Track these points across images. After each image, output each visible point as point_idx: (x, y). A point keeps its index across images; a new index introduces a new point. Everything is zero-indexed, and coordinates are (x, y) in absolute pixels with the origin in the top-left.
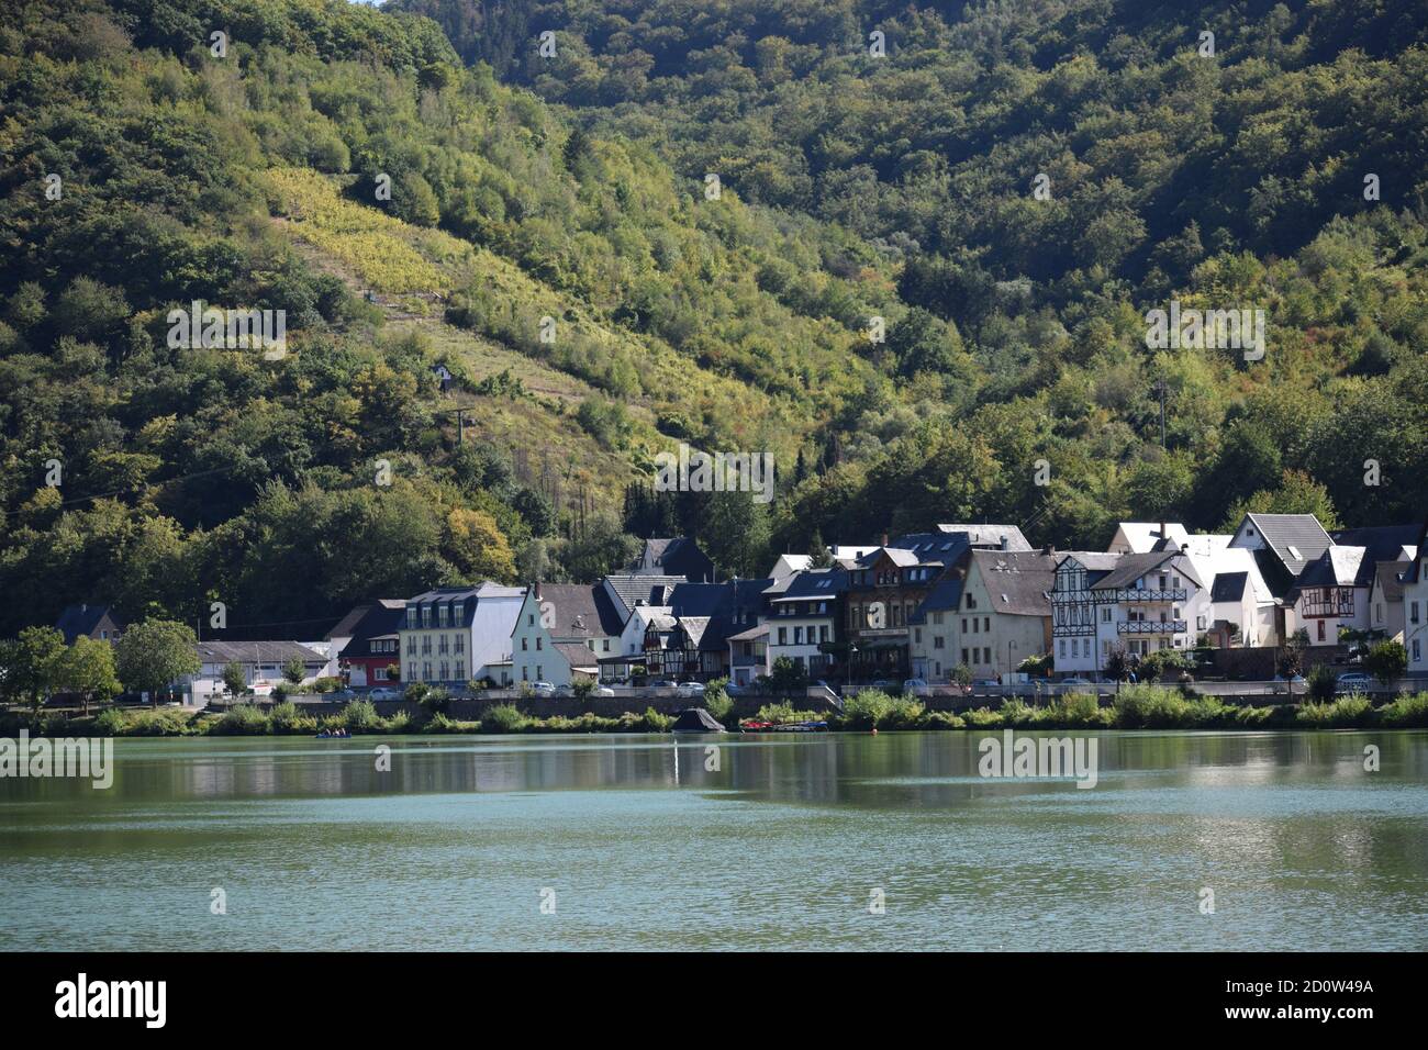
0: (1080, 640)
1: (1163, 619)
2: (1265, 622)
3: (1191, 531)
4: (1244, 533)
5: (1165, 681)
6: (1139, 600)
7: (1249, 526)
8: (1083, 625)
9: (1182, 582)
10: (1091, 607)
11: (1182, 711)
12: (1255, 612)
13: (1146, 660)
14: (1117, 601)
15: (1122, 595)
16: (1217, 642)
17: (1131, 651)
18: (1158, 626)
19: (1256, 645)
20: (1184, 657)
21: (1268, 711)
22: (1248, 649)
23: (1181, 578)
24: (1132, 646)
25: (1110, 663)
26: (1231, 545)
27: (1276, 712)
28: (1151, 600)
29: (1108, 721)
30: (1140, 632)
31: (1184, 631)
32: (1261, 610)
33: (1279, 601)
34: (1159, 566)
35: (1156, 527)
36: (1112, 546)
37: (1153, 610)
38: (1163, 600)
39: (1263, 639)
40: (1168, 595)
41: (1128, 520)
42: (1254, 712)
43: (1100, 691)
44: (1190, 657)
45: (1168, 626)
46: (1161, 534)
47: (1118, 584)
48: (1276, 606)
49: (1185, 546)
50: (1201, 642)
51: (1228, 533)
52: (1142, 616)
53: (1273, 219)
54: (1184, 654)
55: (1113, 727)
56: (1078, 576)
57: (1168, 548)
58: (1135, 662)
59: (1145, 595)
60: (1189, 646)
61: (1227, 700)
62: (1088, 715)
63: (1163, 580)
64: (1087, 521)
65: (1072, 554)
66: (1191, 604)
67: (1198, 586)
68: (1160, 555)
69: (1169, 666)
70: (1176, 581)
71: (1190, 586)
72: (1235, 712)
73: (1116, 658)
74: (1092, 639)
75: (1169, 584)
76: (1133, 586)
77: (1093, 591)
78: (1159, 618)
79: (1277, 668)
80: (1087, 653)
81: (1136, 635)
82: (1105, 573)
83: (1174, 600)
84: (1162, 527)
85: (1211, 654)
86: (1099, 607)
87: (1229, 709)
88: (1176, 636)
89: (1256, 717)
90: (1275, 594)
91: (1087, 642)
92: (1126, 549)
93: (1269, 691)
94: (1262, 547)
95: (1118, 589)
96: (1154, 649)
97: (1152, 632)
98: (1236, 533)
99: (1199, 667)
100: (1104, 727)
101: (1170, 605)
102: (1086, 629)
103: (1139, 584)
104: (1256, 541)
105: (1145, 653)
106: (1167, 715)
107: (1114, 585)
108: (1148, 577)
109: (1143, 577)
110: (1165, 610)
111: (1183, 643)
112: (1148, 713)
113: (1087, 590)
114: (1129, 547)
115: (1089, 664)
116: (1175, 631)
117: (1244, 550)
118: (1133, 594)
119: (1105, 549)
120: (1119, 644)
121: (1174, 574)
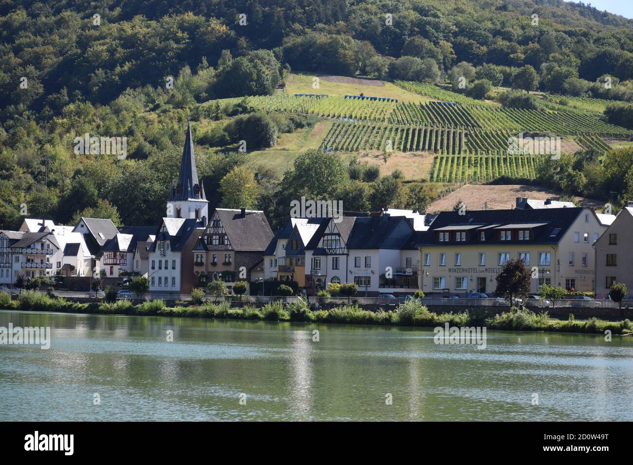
0: (5, 270)
1: (42, 262)
2: (87, 266)
3: (56, 224)
4: (80, 226)
5: (41, 289)
6: (32, 253)
7: (82, 223)
8: (6, 263)
9: (51, 246)
10: (10, 255)
11: (48, 303)
12: (83, 261)
13: (33, 280)
14: (22, 253)
15: (24, 251)
16: (65, 274)
17: (27, 276)
18: (39, 265)
19: (83, 276)
20: (50, 279)
21: (86, 305)
22: (79, 277)
23: (51, 245)
24: (28, 274)
25: (18, 280)
26: (73, 231)
27: (90, 306)
28: (37, 253)
29: (15, 306)
30: (31, 267)
31: (51, 268)
32: (85, 260)
33: (94, 257)
34: (41, 239)
35: (41, 221)
36: (21, 229)
37: (38, 258)
38: (42, 254)
39: (86, 273)
40: (44, 251)
41: (29, 218)
42: (80, 305)
43: (12, 293)
44: (53, 279)
45: (44, 265)
46: (43, 225)
47: (23, 246)
48: (92, 259)
49: (53, 230)
50: (58, 273)
51: (72, 225)
52: (32, 260)
53: (100, 88)
54: (50, 278)
55: (17, 309)
56: (5, 241)
57: (45, 231)
58: (29, 280)
59: (34, 251)
60: (53, 275)
61: (69, 299)
62: (7, 303)
63: (42, 245)
64: (10, 217)
65: (3, 231)
66: (55, 256)
67: (58, 248)
68: (42, 233)
69: (43, 283)
70: (48, 246)
71: (55, 248)
72: (72, 305)
73: (20, 278)
74: (10, 269)
75: (45, 247)
76: (29, 247)
77: (11, 248)
78: (40, 262)
79: (91, 286)
80: (7, 276)
81: (30, 269)
82: (17, 241)
83: (47, 254)
84: (44, 222)
85: (62, 279)
86: (14, 255)
87: (69, 303)
88: (47, 270)
89: (81, 308)
90: (92, 254)
91: (8, 271)
92: (27, 230)
93: (87, 296)
94: (87, 232)
95: (22, 248)
96: (37, 275)
97: (36, 268)
98: (76, 226)
99: (57, 284)
100: (13, 309)
101: (45, 256)
102: (7, 265)
103: (32, 246)
104: (85, 230)
105: (33, 277)
106: (41, 305)
107: (21, 246)
108: (36, 243)
109: (34, 243)
110: (43, 258)
111: (50, 273)
112: (33, 304)
113: (9, 247)
115: (8, 280)
116: (47, 268)
117: (79, 233)
118: (29, 251)
119: (18, 230)
120: (22, 272)
121: (48, 242)
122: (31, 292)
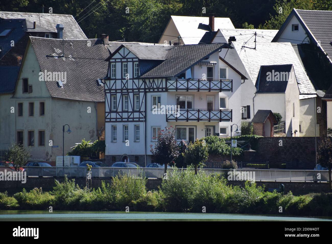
0: (131, 126)
1: (210, 108)
2: (306, 113)
3: (238, 25)
4: (289, 28)
5: (209, 166)
6: (187, 89)
7: (294, 21)
8: (134, 111)
9: (229, 73)
10: (142, 95)
11: (225, 196)
12: (297, 104)
13: (192, 146)
14: (167, 89)
15: (171, 84)
16: (261, 131)
17: (179, 137)
18: (205, 115)
19: (298, 135)
20: (229, 144)
21: (308, 198)
22: (289, 140)
23: (228, 70)
24: (180, 132)
25: (159, 148)
26: (275, 40)
27: (316, 199)
28: (199, 89)
29: (155, 203)
30: (187, 119)
31: (230, 119)
32: (303, 102)
33: (322, 93)
34: (207, 58)
35: (205, 21)
36: (163, 37)
37: (201, 99)
38: (210, 89)
39: (304, 129)
40: (215, 85)
41: (179, 13)
42: (295, 199)
43: (148, 175)
44: (234, 144)
45: (214, 115)
46: (209, 27)
47: (169, 73)
48: (318, 98)
49: (233, 39)
50: (245, 130)
51: (274, 28)
52: (190, 105)
54: (228, 141)
55: (160, 209)
56: (130, 65)
57: (216, 40)
58: (183, 148)
59: (193, 85)
60: (234, 134)
61: (269, 186)
62: (137, 197)
63: (210, 71)
64: (139, 13)
65: (125, 43)
66: (237, 93)
67: (244, 78)
68: (208, 46)
69: (214, 153)
70: (223, 72)
71: (237, 78)
72: (276, 198)
73: (164, 143)
74: (142, 125)
75: (217, 75)
76: (182, 75)
77: (144, 80)
78: (205, 107)
79: (318, 156)
80: (137, 139)
81: (184, 123)
82: (156, 63)
83: (221, 90)
84: (211, 22)
85: (254, 142)
86: (149, 95)
87: (270, 195)
88: (222, 124)
89: (296, 204)
90: (317, 87)
91: (137, 128)
92: (176, 40)
93: (310, 179)
94: (307, 41)
95: (167, 79)
96: (200, 136)
97: (198, 119)
98: (282, 28)
99: (242, 154)
100: (151, 209)
101: (216, 95)
102: (136, 115)
103: (188, 74)
104: (300, 35)
105: (191, 139)
106: (211, 199)
107: (164, 74)
108: (196, 68)
109: (192, 67)
110: (211, 99)
111: (228, 131)
112: (193, 197)
113: (138, 78)
114: (179, 38)
115: (139, 150)
116: (221, 120)
117: (289, 44)
118: (182, 84)
119: (156, 40)
120: (167, 130)
121: (222, 65)
122: (188, 172)
